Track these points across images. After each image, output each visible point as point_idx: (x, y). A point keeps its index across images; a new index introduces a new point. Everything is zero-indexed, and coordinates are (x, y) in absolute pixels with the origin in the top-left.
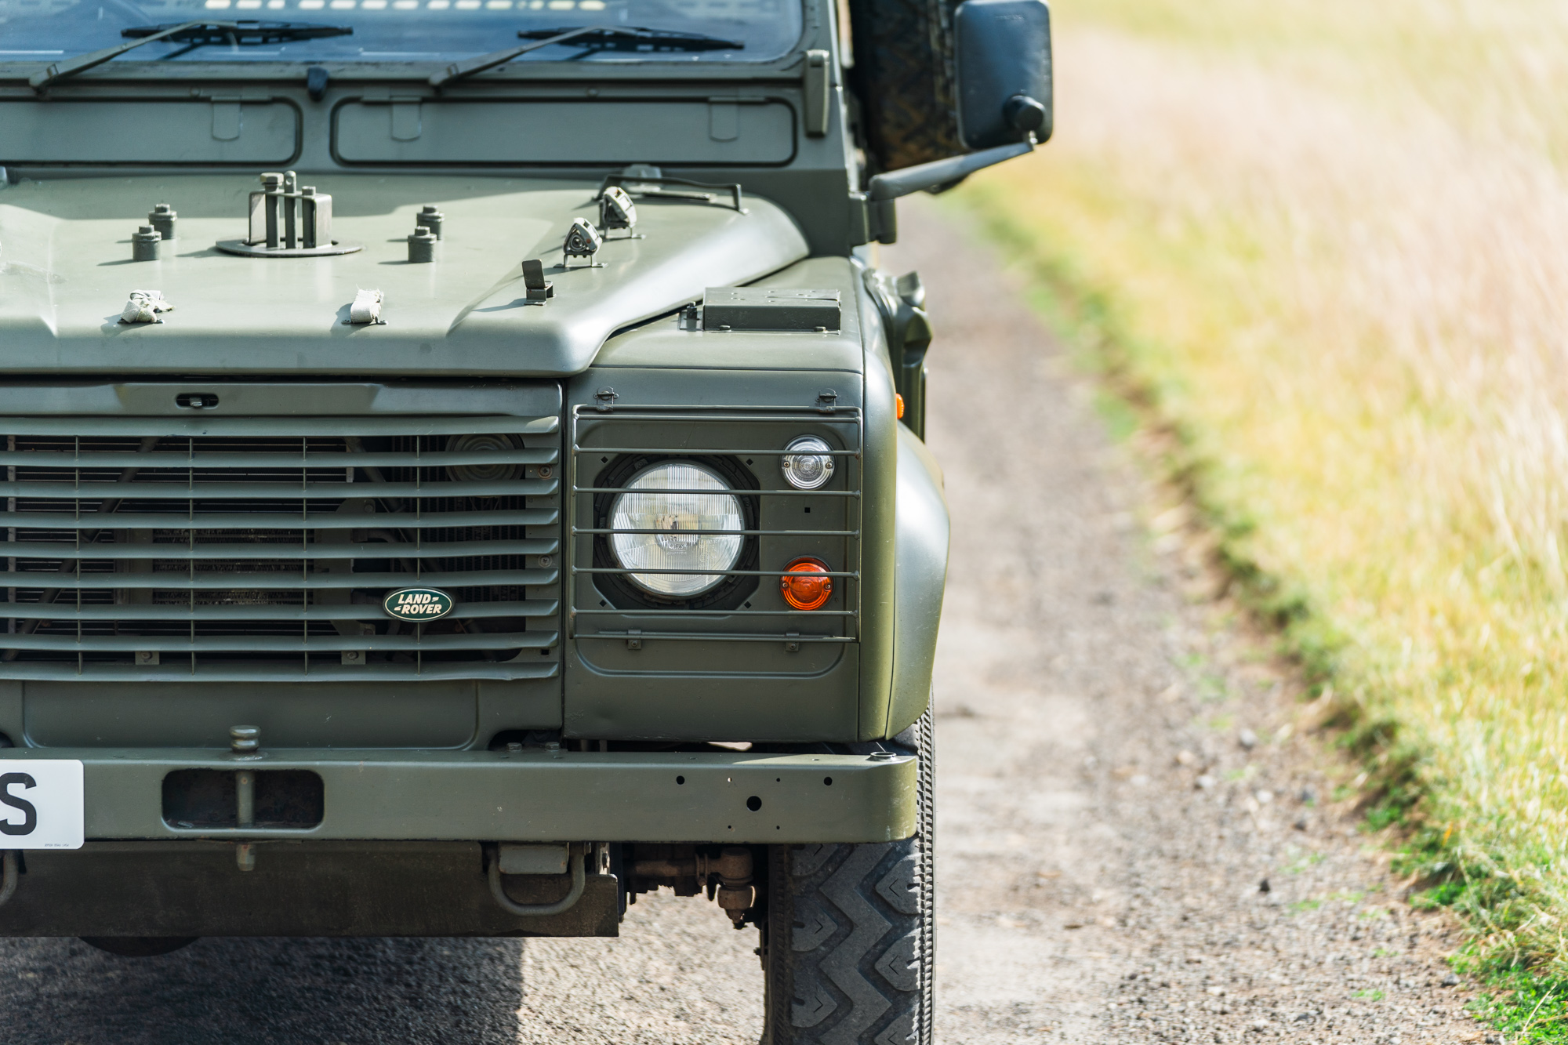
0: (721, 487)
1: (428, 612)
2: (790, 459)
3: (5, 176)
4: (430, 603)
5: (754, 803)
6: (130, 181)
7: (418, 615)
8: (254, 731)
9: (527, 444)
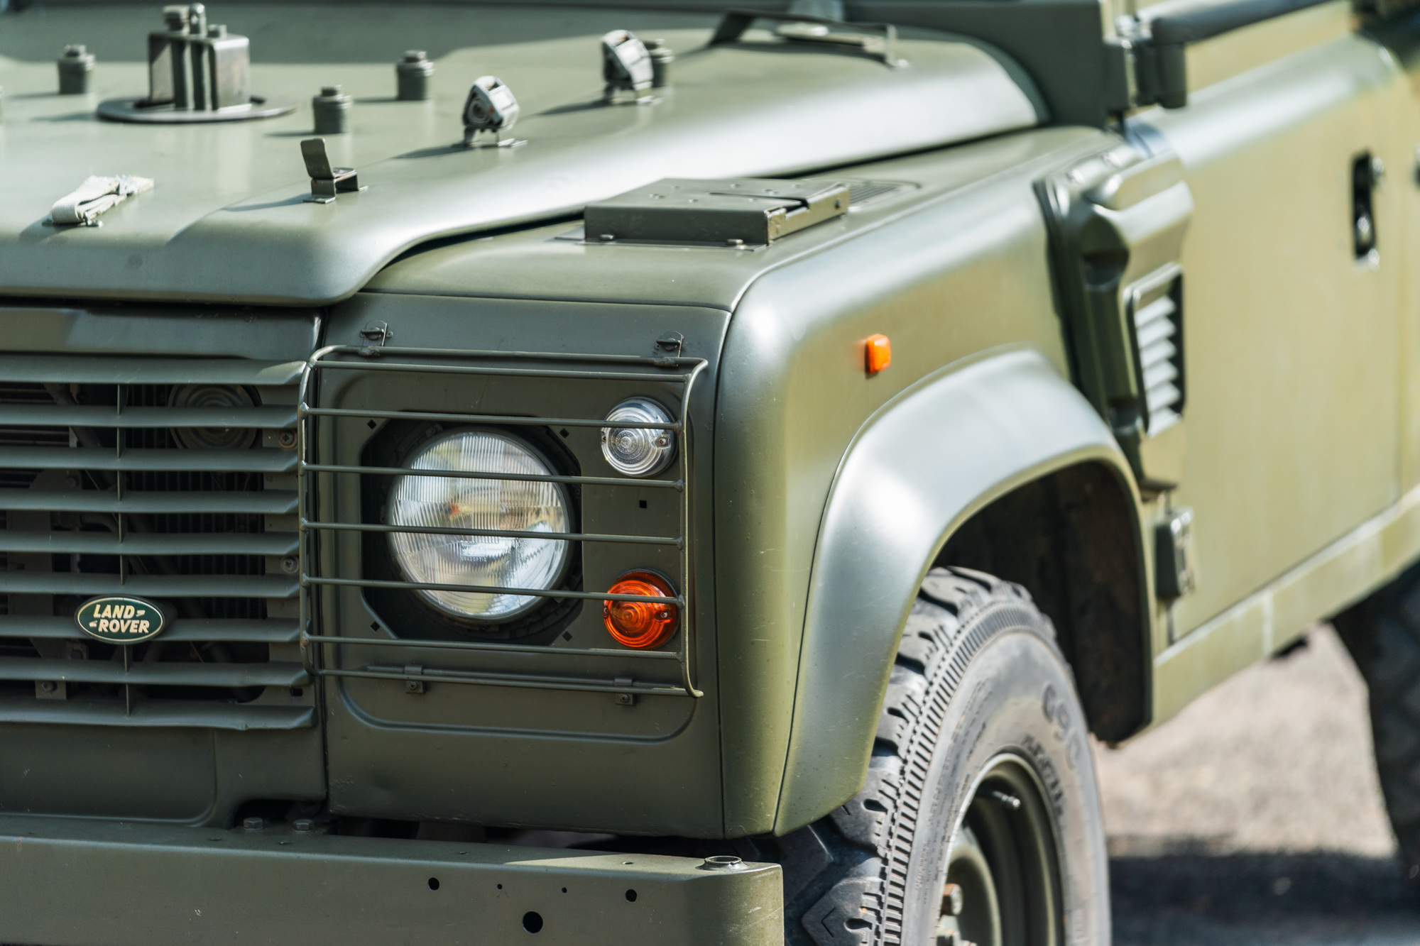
1: (132, 630)
2: (607, 431)
4: (134, 618)
5: (533, 922)
7: (119, 635)
9: (265, 399)
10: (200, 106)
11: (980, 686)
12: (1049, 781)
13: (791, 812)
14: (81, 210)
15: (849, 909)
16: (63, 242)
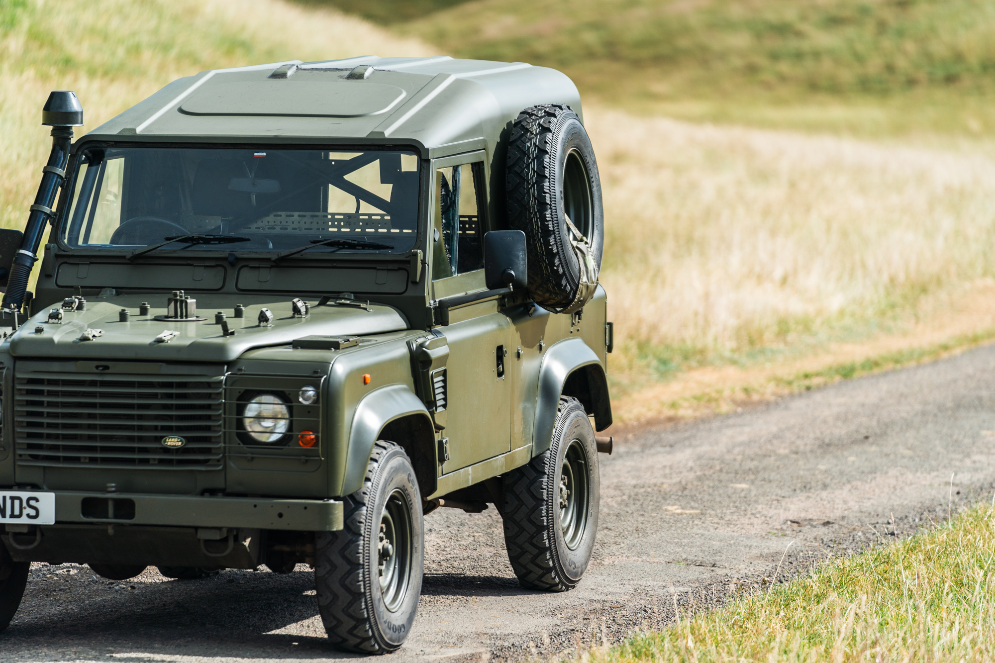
0: (280, 402)
1: (176, 445)
2: (300, 393)
3: (114, 293)
4: (177, 441)
5: (280, 515)
6: (158, 295)
7: (173, 446)
8: (113, 485)
9: (212, 385)
10: (182, 317)
11: (392, 468)
12: (409, 499)
13: (345, 491)
14: (164, 338)
15: (358, 519)
16: (160, 346)
